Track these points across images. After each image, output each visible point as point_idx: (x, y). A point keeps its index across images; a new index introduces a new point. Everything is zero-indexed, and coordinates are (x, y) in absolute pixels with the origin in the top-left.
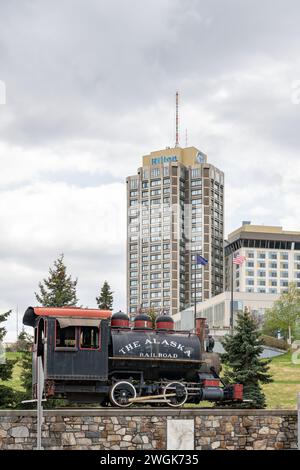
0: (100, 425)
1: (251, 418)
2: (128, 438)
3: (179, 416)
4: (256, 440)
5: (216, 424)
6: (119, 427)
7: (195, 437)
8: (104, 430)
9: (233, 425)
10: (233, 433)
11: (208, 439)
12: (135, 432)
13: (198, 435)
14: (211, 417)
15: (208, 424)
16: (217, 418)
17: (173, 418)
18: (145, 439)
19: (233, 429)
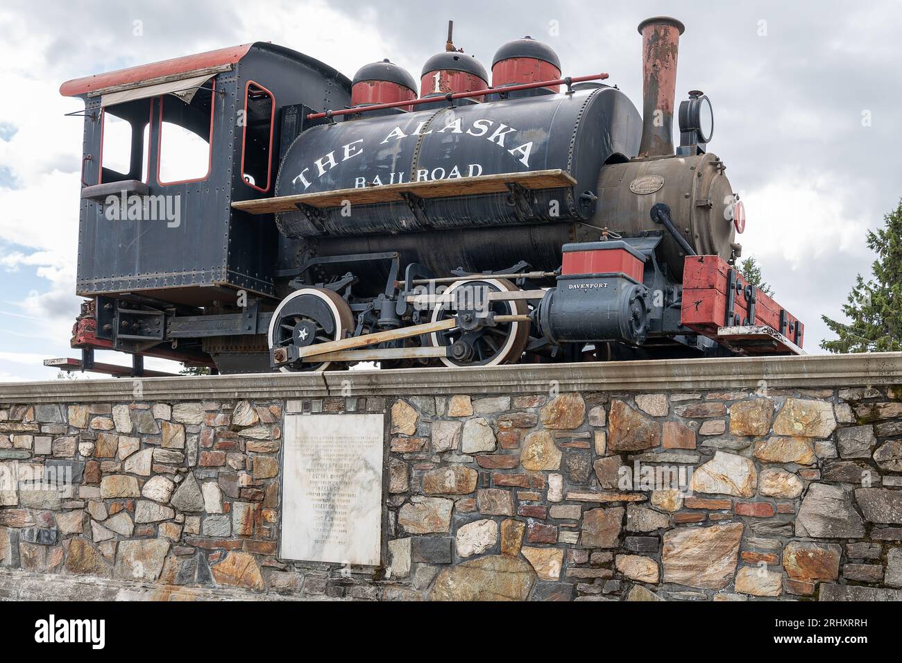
0: (82, 436)
1: (653, 405)
2: (158, 488)
3: (328, 402)
4: (678, 524)
5: (477, 438)
6: (135, 441)
7: (387, 494)
8: (93, 454)
9: (561, 442)
10: (555, 482)
11: (443, 507)
12: (180, 468)
13: (398, 484)
14: (460, 404)
15: (443, 435)
16: (485, 406)
17: (307, 407)
18: (211, 496)
19: (556, 459)
